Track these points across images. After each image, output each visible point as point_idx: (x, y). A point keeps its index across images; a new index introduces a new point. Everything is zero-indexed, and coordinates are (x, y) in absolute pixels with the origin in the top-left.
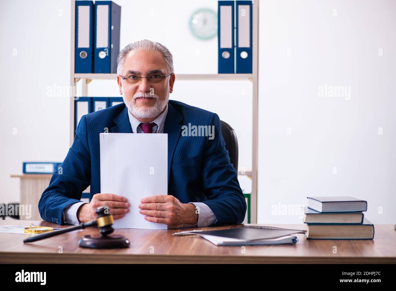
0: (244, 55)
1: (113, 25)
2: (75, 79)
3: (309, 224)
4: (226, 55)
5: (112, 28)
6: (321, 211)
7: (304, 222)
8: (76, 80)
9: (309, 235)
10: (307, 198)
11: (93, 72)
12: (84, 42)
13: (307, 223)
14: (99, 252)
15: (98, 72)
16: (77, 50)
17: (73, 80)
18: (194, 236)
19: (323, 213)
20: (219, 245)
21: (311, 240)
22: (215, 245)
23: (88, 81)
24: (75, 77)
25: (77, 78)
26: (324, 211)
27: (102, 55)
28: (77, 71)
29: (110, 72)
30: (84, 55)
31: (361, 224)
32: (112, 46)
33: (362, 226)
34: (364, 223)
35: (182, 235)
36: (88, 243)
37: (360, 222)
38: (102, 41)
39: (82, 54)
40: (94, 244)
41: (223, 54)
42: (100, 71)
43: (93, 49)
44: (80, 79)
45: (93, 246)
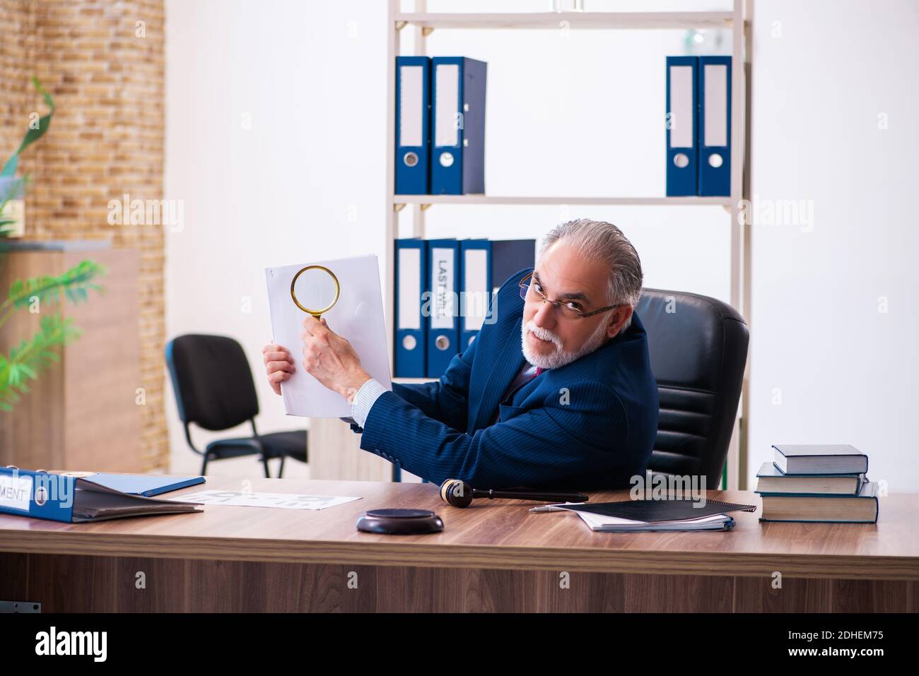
0: (716, 161)
1: (468, 103)
2: (395, 205)
3: (764, 495)
4: (682, 161)
5: (466, 107)
6: (785, 471)
7: (756, 490)
8: (398, 207)
9: (763, 514)
10: (773, 446)
11: (429, 191)
12: (413, 136)
13: (761, 493)
14: (386, 540)
15: (438, 193)
16: (399, 151)
17: (392, 207)
18: (566, 513)
19: (787, 475)
20: (597, 531)
21: (767, 523)
22: (590, 528)
23: (423, 207)
24: (396, 202)
25: (399, 204)
26: (790, 473)
27: (447, 160)
28: (398, 191)
29: (461, 193)
30: (411, 161)
31: (856, 496)
32: (466, 142)
33: (856, 500)
34: (861, 495)
35: (547, 511)
36: (372, 525)
37: (853, 491)
38: (446, 134)
39: (409, 157)
40: (381, 526)
41: (676, 157)
42: (443, 190)
43: (429, 150)
44: (404, 205)
45: (380, 530)
